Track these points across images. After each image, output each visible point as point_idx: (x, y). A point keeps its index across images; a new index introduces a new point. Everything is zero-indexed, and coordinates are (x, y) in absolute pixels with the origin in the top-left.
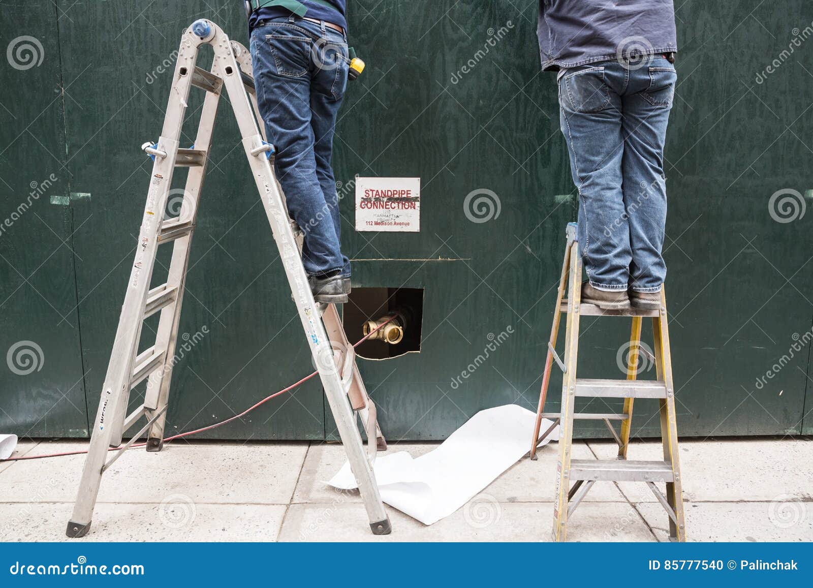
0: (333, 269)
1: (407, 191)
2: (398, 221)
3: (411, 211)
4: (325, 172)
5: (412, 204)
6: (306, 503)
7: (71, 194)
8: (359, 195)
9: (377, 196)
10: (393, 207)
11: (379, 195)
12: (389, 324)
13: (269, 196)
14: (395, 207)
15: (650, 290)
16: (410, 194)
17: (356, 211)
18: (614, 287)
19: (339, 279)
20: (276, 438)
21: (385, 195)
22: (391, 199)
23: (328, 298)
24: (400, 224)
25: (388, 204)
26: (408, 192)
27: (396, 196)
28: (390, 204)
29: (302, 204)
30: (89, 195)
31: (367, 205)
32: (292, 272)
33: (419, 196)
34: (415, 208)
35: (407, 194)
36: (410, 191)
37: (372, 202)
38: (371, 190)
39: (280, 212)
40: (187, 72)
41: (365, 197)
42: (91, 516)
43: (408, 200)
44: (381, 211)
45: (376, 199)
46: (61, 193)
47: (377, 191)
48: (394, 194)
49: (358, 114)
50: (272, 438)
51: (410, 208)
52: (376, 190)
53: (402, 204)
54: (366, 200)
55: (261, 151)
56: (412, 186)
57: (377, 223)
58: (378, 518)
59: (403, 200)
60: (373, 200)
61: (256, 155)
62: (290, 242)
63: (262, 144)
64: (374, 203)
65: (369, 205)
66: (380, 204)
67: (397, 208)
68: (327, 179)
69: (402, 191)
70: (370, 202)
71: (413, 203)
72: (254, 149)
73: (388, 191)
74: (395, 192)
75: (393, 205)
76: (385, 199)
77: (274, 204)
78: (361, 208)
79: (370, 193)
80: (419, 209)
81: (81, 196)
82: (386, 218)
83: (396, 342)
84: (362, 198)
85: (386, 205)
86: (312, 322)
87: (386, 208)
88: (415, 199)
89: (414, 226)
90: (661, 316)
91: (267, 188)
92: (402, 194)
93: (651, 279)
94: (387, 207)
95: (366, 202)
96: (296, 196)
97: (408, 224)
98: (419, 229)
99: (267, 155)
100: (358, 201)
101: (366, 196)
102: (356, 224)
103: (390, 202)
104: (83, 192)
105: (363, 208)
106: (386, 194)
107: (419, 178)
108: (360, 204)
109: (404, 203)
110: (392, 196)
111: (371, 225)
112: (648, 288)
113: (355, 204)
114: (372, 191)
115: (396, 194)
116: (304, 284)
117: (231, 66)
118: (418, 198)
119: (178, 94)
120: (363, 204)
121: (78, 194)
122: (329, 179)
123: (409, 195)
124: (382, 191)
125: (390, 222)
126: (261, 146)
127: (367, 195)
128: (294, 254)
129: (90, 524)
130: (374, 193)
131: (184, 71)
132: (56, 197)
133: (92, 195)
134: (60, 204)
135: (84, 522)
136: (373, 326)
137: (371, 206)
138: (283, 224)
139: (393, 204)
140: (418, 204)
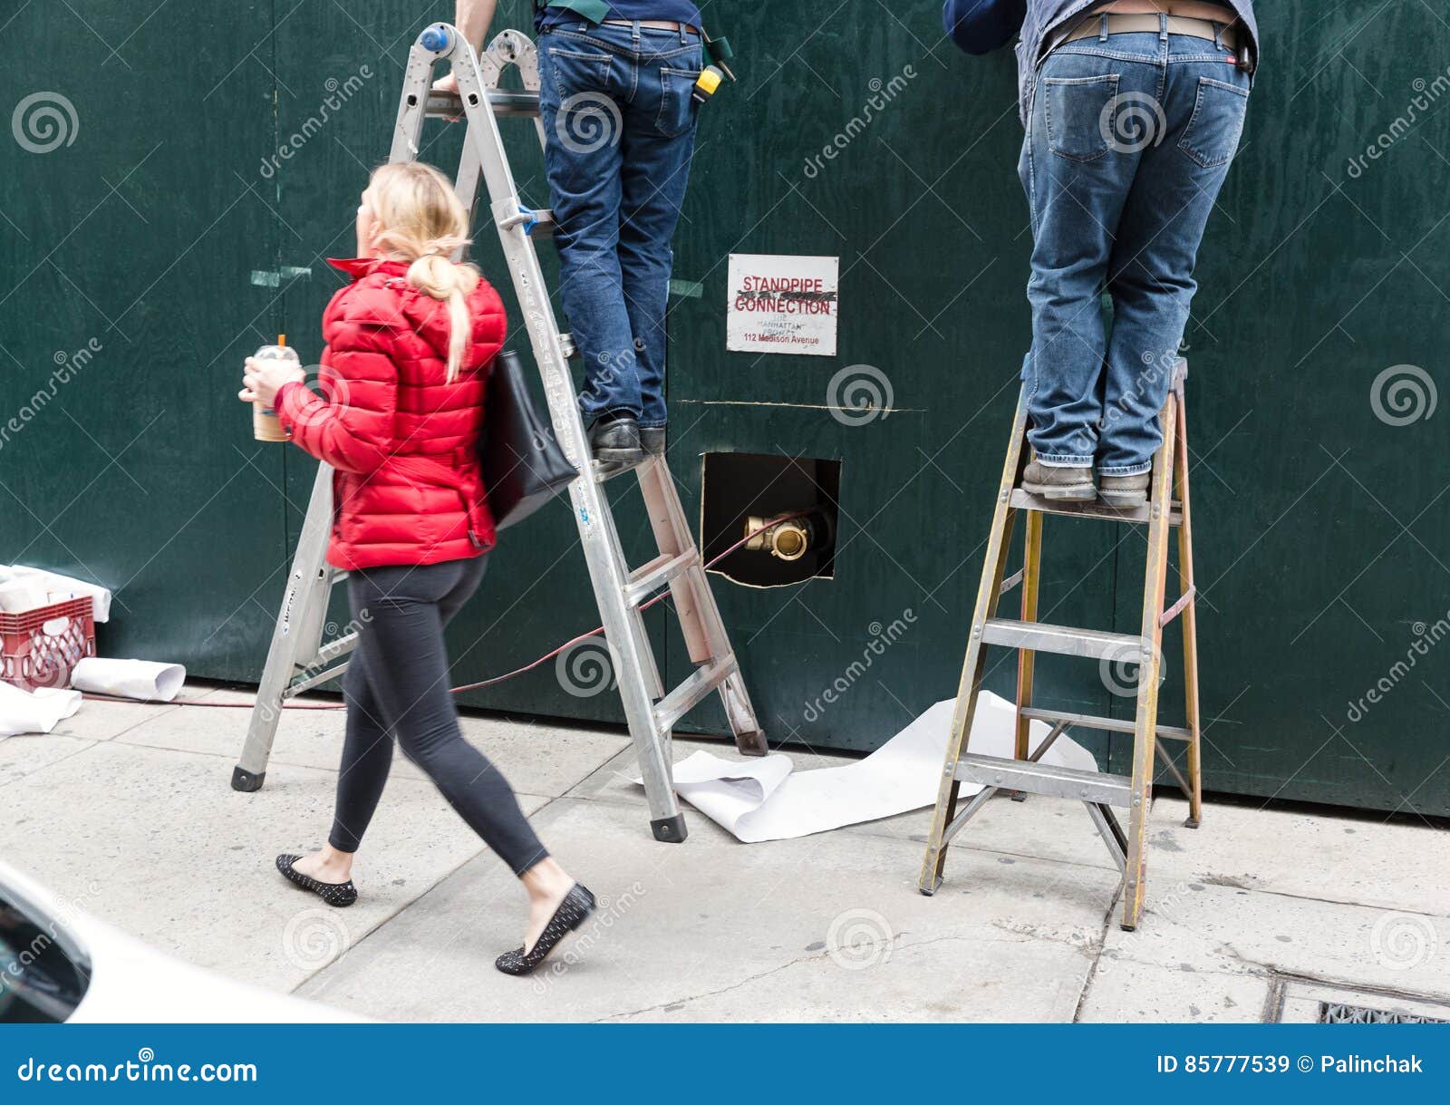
0: (617, 406)
1: (816, 281)
2: (799, 334)
3: (821, 317)
4: (645, 253)
5: (823, 304)
6: (584, 799)
7: (282, 268)
8: (735, 285)
9: (765, 289)
10: (791, 309)
11: (767, 286)
12: (785, 524)
13: (527, 290)
14: (794, 310)
15: (1113, 471)
16: (820, 286)
17: (729, 315)
18: (1060, 458)
19: (625, 424)
20: (584, 716)
21: (777, 287)
22: (788, 295)
23: (608, 453)
24: (803, 340)
25: (782, 303)
26: (818, 283)
27: (797, 289)
28: (785, 303)
29: (579, 304)
30: (309, 271)
31: (746, 304)
32: (557, 409)
33: (836, 290)
34: (828, 313)
35: (816, 286)
36: (821, 281)
37: (756, 299)
38: (754, 278)
39: (541, 317)
40: (417, 102)
41: (744, 291)
42: (265, 763)
43: (815, 296)
44: (770, 316)
45: (764, 294)
46: (269, 267)
47: (765, 280)
48: (793, 286)
49: (735, 139)
50: (577, 716)
51: (819, 312)
52: (763, 278)
53: (807, 304)
54: (746, 295)
55: (516, 222)
56: (823, 271)
57: (763, 338)
58: (664, 814)
59: (806, 296)
60: (758, 296)
61: (510, 228)
62: (557, 364)
63: (518, 211)
64: (759, 302)
65: (750, 304)
66: (769, 303)
67: (797, 312)
68: (646, 265)
69: (807, 280)
70: (753, 300)
71: (826, 302)
72: (506, 218)
73: (783, 280)
74: (795, 283)
75: (792, 306)
76: (778, 295)
77: (533, 304)
78: (737, 310)
79: (753, 282)
80: (836, 314)
81: (297, 273)
82: (780, 329)
83: (790, 558)
84: (739, 292)
85: (779, 305)
86: (582, 487)
87: (779, 311)
88: (829, 296)
89: (827, 345)
90: (1152, 519)
91: (524, 279)
92: (806, 286)
93: (1118, 453)
94: (781, 308)
95: (746, 300)
96: (571, 291)
97: (816, 341)
98: (835, 351)
99: (525, 229)
100: (732, 296)
101: (745, 287)
102: (729, 338)
103: (787, 301)
104: (300, 266)
105: (739, 309)
106: (780, 286)
107: (837, 258)
108: (735, 303)
109: (809, 302)
110: (790, 290)
111: (754, 340)
112: (1111, 468)
113: (727, 303)
114: (757, 279)
115: (796, 286)
116: (573, 427)
117: (477, 94)
118: (834, 293)
119: (405, 133)
120: (740, 302)
121: (293, 269)
122: (650, 263)
123: (818, 289)
124: (773, 280)
125: (785, 335)
126: (518, 215)
127: (748, 287)
128: (561, 382)
129: (263, 775)
130: (760, 282)
131: (412, 100)
132: (260, 272)
133: (312, 272)
134: (265, 284)
135: (255, 771)
136: (755, 525)
137: (754, 305)
138: (546, 334)
139: (791, 304)
140: (833, 305)
